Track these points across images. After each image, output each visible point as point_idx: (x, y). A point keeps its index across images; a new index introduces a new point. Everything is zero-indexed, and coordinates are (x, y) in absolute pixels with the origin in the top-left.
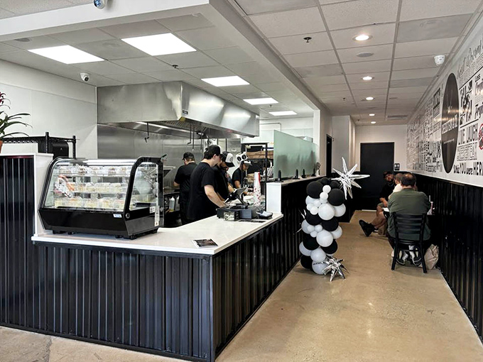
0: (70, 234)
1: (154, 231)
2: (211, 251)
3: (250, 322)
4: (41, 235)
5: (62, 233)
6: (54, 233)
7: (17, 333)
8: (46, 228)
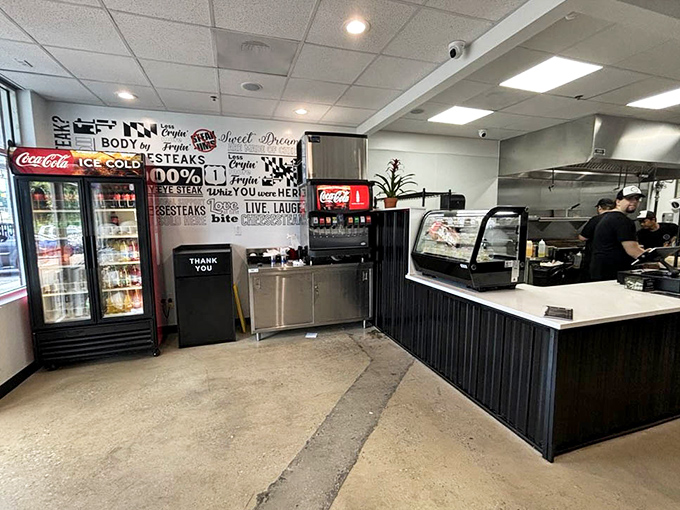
0: (434, 277)
1: (512, 287)
2: (557, 324)
3: (643, 433)
4: (413, 275)
5: (428, 275)
6: (424, 274)
7: (395, 347)
8: (417, 270)
